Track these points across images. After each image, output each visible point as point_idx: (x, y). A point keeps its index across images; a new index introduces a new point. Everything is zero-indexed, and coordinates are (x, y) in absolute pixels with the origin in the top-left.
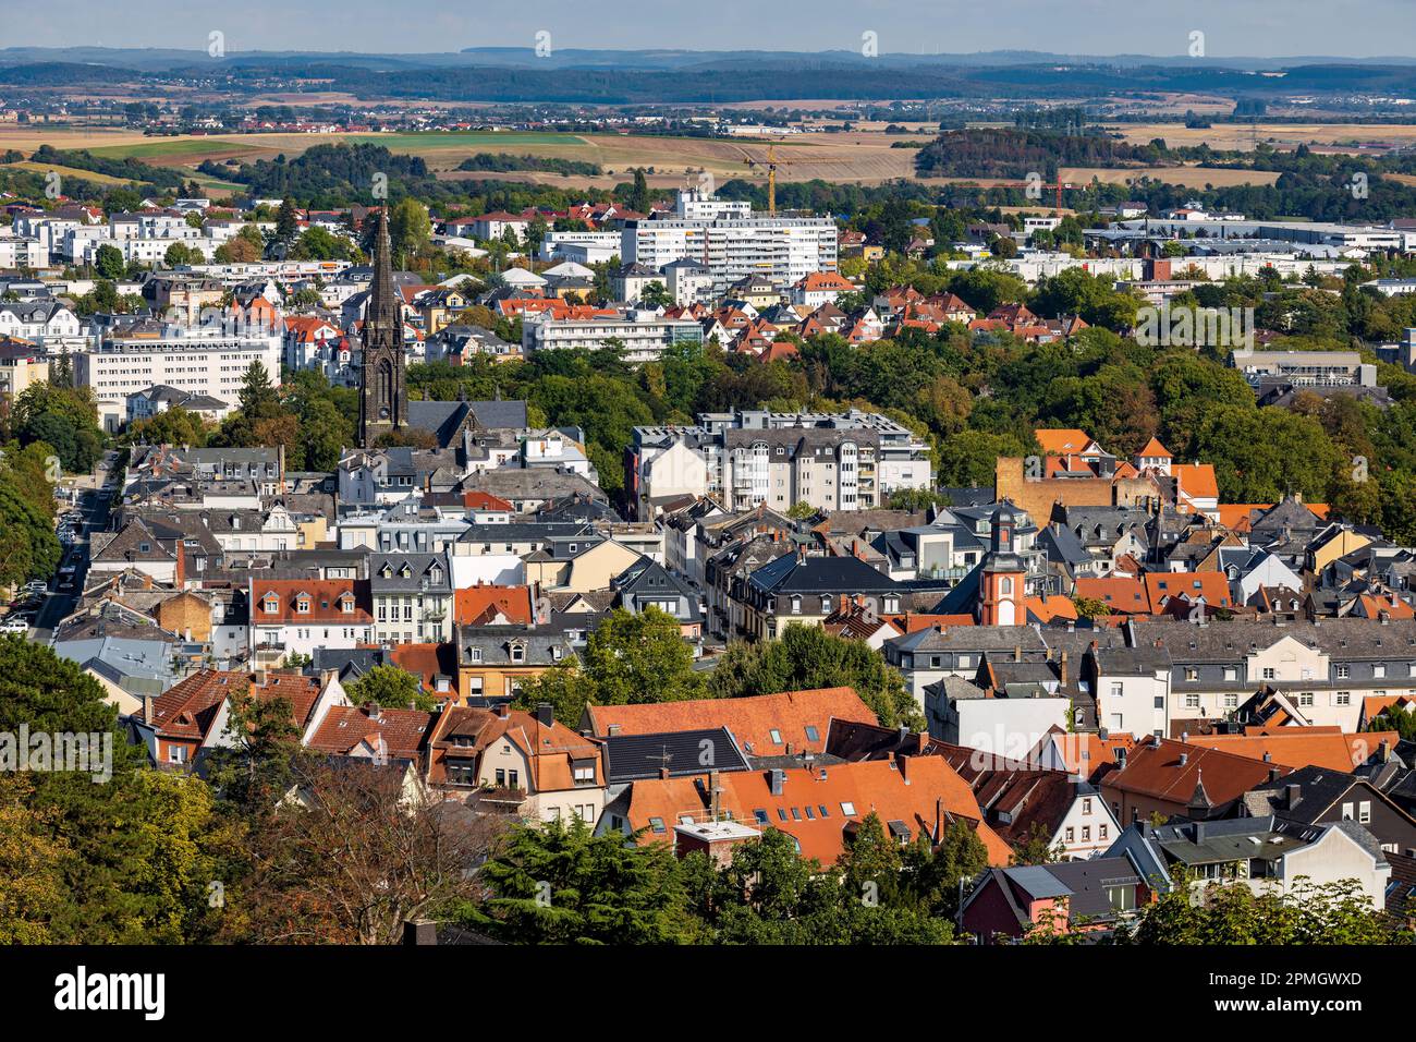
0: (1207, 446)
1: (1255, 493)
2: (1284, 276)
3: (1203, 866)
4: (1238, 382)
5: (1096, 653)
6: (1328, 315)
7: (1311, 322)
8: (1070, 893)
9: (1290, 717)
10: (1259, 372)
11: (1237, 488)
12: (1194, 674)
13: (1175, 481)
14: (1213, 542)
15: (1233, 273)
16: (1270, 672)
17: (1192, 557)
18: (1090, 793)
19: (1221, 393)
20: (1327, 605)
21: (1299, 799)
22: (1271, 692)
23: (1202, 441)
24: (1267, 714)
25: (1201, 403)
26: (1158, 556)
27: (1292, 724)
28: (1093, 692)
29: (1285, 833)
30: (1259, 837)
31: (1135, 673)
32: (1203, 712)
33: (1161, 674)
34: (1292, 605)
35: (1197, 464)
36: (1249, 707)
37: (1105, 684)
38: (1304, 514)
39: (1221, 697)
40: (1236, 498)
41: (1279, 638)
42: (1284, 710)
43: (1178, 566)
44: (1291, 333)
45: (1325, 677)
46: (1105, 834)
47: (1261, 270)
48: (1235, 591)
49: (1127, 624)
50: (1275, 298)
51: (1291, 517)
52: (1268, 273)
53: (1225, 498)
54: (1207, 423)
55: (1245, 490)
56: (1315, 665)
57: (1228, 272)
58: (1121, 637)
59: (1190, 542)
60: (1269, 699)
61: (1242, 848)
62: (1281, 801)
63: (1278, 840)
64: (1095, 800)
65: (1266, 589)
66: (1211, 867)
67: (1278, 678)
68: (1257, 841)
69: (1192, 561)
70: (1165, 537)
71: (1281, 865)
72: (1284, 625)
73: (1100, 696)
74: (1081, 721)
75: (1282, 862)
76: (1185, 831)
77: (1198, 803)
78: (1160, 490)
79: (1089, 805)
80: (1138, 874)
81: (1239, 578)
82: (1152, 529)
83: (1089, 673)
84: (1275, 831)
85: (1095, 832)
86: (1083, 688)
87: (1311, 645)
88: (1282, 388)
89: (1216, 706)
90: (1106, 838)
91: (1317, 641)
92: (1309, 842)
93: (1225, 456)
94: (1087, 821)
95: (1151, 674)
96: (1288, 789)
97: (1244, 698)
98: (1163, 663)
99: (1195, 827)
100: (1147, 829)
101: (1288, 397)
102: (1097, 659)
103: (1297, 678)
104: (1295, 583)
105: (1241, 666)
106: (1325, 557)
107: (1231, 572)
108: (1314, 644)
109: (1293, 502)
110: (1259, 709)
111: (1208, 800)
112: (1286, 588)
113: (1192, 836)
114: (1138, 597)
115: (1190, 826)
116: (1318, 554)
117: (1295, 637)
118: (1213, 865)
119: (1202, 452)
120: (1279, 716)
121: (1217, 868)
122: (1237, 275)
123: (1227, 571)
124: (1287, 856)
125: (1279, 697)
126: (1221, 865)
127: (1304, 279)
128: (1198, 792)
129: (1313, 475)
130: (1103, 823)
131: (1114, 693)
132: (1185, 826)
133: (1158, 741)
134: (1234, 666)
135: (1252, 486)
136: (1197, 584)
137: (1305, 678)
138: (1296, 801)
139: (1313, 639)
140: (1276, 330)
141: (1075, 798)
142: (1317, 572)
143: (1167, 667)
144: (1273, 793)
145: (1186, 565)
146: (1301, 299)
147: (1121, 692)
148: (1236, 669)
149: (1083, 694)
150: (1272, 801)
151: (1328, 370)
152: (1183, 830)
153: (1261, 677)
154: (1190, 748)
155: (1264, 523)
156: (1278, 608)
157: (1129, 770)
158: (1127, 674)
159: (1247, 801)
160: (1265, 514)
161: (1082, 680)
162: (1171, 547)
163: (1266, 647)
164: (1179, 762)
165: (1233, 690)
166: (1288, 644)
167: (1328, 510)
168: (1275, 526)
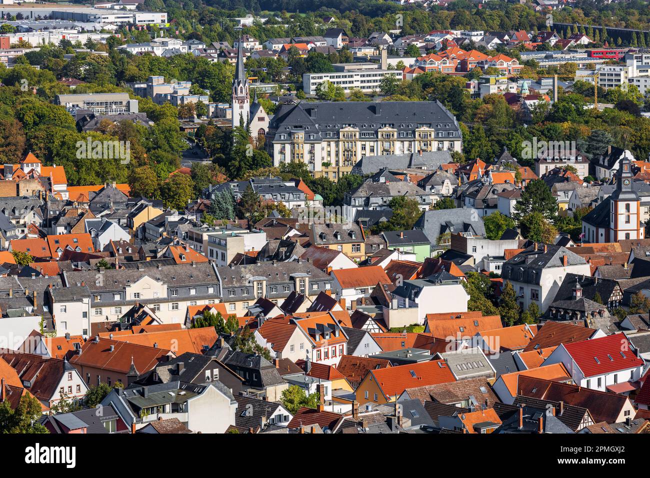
0: (58, 155)
1: (85, 180)
2: (73, 43)
3: (149, 408)
4: (65, 114)
5: (51, 291)
6: (104, 68)
7: (95, 73)
8: (87, 426)
9: (153, 320)
10: (73, 106)
11: (75, 177)
12: (99, 298)
13: (49, 179)
14: (79, 215)
15: (44, 42)
16: (137, 295)
17: (69, 224)
18: (71, 369)
19: (55, 121)
20: (151, 251)
21: (184, 370)
22: (141, 306)
23: (55, 152)
24: (141, 318)
25: (48, 128)
26: (49, 224)
27: (155, 323)
28: (51, 311)
29: (186, 389)
30: (173, 392)
31: (72, 300)
32: (107, 318)
33: (86, 300)
34: (128, 250)
35: (55, 166)
36: (130, 314)
37: (57, 307)
38: (118, 194)
39: (113, 309)
40: (75, 183)
41: (141, 277)
42: (150, 316)
43: (61, 230)
44: (84, 79)
45: (165, 296)
46: (79, 390)
47: (61, 41)
48: (95, 243)
49: (63, 274)
50: (72, 58)
51: (111, 195)
52: (65, 43)
53: (70, 184)
54: (57, 142)
55: (80, 178)
56: (160, 290)
57: (41, 41)
58: (60, 280)
59: (67, 216)
60: (141, 310)
61: (167, 398)
62: (175, 371)
63: (183, 393)
64: (74, 373)
65: (113, 242)
66: (153, 408)
67: (142, 298)
68: (173, 394)
69: (69, 226)
70: (52, 213)
71: (186, 406)
72: (143, 270)
73: (54, 313)
74: (45, 327)
75: (187, 405)
76: (138, 391)
77: (132, 373)
78: (43, 185)
79: (71, 376)
80: (117, 414)
81: (97, 236)
82: (44, 209)
83: (48, 301)
84: (181, 388)
85: (74, 389)
86: (45, 309)
87: (158, 279)
88: (89, 115)
89: (112, 314)
90: (80, 392)
91: (160, 278)
92: (199, 393)
93: (68, 160)
94: (70, 383)
95: (81, 300)
96: (178, 365)
97: (126, 309)
98: (86, 294)
99: (143, 389)
100: (120, 392)
101: (93, 122)
102: (52, 294)
103: (151, 297)
104: (126, 237)
105: (123, 292)
106: (138, 221)
107: (92, 233)
108: (159, 279)
109: (112, 187)
110: (136, 315)
111: (137, 372)
112: (124, 241)
113: (142, 394)
114: (44, 249)
115: (141, 389)
116: (134, 219)
117: (149, 276)
118: (153, 407)
119: (55, 158)
120: (148, 319)
121: (155, 408)
122: (46, 43)
123: (90, 232)
124: (189, 401)
125: (146, 309)
126: (157, 407)
127: (85, 45)
128: (132, 368)
129: (116, 168)
130: (78, 384)
131: (62, 311)
132: (138, 389)
133: (97, 339)
134: (119, 293)
135: (83, 175)
136: (75, 240)
137: (155, 297)
138: (182, 370)
139: (158, 276)
140: (75, 78)
141: (64, 372)
142: (134, 229)
143: (89, 296)
144: (170, 367)
145: (66, 228)
146: (88, 59)
147: (65, 310)
148: (120, 294)
149: (46, 313)
150: (170, 370)
151: (111, 103)
152: (137, 391)
153: (133, 298)
154: (115, 342)
155: (97, 199)
156: (121, 252)
157: (83, 354)
158: (68, 301)
159: (158, 372)
160: (97, 194)
161: (45, 305)
162: (56, 219)
163: (135, 282)
164: (110, 350)
165: (119, 305)
166: (146, 281)
167: (130, 190)
168: (103, 201)
